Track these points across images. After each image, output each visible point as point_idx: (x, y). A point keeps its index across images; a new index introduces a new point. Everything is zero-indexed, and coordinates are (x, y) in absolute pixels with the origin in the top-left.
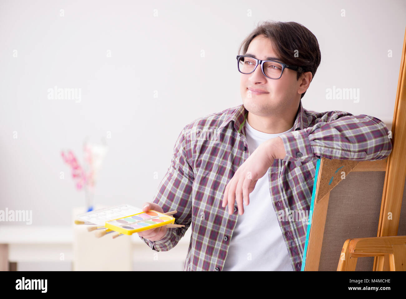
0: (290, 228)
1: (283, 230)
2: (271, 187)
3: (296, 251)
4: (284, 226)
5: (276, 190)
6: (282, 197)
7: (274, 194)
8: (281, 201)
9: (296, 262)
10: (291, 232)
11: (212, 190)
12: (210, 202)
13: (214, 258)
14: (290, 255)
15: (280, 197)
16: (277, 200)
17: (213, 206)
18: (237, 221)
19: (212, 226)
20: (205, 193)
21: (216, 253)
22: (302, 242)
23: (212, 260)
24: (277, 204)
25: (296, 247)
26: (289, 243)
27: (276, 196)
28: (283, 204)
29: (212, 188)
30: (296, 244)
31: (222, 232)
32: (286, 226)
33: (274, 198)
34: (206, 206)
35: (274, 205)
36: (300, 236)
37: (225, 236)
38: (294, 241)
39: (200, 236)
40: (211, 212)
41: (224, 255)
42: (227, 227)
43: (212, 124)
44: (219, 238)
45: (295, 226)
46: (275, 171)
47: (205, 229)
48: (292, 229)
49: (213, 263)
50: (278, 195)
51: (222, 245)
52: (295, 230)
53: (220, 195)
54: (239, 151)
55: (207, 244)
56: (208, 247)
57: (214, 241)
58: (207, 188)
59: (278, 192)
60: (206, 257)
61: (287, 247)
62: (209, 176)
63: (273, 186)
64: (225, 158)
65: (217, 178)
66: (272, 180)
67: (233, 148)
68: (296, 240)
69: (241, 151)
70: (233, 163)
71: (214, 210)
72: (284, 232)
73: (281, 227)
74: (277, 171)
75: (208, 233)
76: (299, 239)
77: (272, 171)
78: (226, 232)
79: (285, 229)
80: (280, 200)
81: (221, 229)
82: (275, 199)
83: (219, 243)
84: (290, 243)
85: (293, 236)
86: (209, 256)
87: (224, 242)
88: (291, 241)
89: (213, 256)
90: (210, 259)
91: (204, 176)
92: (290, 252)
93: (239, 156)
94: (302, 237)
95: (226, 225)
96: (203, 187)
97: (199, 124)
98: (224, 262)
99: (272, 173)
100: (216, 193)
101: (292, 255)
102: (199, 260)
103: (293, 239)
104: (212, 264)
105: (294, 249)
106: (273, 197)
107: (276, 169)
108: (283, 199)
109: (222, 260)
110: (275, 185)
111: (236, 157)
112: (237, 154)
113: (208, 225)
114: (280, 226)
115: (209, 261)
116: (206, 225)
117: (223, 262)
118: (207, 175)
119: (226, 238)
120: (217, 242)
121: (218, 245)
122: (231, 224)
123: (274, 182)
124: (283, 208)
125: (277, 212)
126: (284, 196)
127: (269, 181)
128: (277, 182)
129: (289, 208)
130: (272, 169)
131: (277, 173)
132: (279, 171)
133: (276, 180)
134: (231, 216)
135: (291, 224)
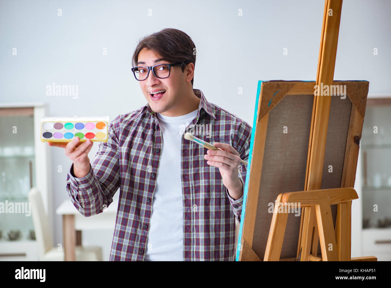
0: (190, 197)
1: (184, 197)
2: (182, 161)
3: (189, 216)
4: (186, 195)
6: (190, 171)
7: (184, 168)
8: (188, 175)
9: (187, 225)
10: (190, 200)
14: (184, 217)
25: (190, 213)
27: (185, 170)
28: (189, 177)
30: (191, 210)
32: (187, 195)
35: (182, 176)
38: (190, 208)
45: (194, 196)
46: (186, 148)
48: (191, 199)
52: (193, 200)
61: (183, 211)
68: (192, 207)
72: (184, 199)
73: (183, 195)
74: (188, 148)
77: (184, 148)
78: (148, 196)
79: (185, 197)
80: (187, 174)
84: (187, 209)
85: (190, 204)
88: (188, 207)
92: (184, 215)
101: (186, 218)
103: (190, 206)
105: (188, 214)
106: (182, 170)
108: (190, 173)
114: (182, 193)
119: (148, 200)
123: (185, 157)
124: (188, 180)
125: (183, 182)
126: (191, 171)
127: (181, 156)
128: (188, 159)
129: (193, 182)
130: (184, 146)
131: (188, 150)
132: (190, 149)
133: (188, 157)
134: (150, 182)
135: (191, 195)
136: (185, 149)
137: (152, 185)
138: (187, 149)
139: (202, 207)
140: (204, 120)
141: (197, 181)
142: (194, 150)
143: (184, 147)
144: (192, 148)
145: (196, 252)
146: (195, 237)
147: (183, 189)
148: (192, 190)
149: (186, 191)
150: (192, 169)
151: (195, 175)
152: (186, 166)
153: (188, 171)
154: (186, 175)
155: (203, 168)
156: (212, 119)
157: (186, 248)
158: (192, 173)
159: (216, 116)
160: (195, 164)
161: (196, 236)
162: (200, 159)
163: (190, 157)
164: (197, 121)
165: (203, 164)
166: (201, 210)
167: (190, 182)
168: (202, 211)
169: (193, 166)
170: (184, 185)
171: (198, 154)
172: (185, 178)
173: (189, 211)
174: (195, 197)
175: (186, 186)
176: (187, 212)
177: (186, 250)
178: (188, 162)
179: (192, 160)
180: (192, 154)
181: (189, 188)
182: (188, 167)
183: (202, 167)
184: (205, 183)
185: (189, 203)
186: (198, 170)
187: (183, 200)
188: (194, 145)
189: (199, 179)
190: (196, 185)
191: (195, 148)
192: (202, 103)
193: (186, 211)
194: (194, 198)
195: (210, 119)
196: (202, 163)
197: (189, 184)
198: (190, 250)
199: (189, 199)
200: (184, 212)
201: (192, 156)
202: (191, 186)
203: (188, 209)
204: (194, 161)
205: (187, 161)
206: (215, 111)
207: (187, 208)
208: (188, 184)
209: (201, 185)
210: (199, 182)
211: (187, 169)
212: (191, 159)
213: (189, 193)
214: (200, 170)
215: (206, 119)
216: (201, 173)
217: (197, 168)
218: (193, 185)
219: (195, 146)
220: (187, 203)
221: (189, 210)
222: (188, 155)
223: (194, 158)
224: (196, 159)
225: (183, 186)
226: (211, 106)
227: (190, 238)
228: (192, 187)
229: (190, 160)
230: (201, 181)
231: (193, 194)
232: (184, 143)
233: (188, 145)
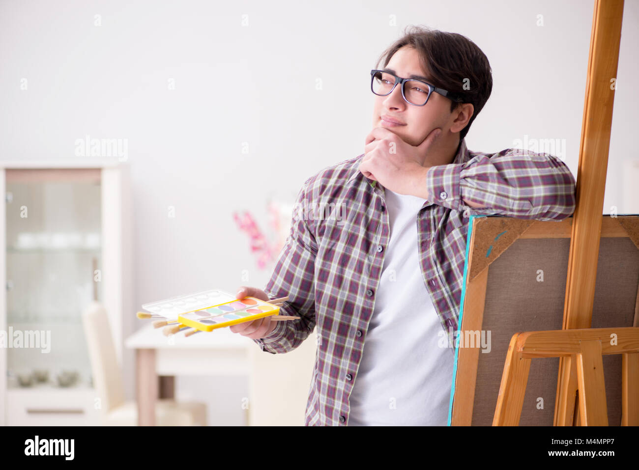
0: (452, 316)
1: (441, 318)
2: (421, 260)
4: (443, 313)
5: (427, 264)
6: (436, 272)
7: (425, 269)
8: (436, 279)
10: (453, 319)
11: (340, 267)
12: (336, 283)
13: (345, 361)
15: (434, 273)
16: (431, 278)
17: (341, 289)
18: (373, 309)
19: (340, 317)
20: (331, 271)
21: (347, 354)
23: (342, 364)
24: (431, 283)
27: (428, 272)
28: (438, 283)
29: (339, 263)
31: (354, 325)
32: (446, 313)
33: (426, 274)
34: (332, 289)
35: (427, 284)
37: (358, 330)
39: (326, 331)
40: (339, 297)
41: (357, 356)
42: (361, 318)
43: (340, 176)
44: (350, 332)
45: (458, 311)
46: (426, 238)
47: (331, 321)
49: (344, 367)
50: (431, 270)
51: (355, 342)
53: (350, 273)
54: (376, 211)
55: (334, 342)
56: (336, 345)
57: (344, 338)
58: (333, 264)
59: (430, 267)
60: (334, 360)
62: (335, 247)
63: (423, 258)
64: (357, 222)
65: (346, 249)
66: (423, 251)
67: (369, 208)
69: (378, 212)
70: (368, 228)
71: (343, 295)
72: (443, 321)
73: (439, 315)
74: (430, 238)
75: (335, 327)
77: (422, 239)
78: (359, 325)
79: (444, 317)
80: (434, 277)
81: (352, 321)
82: (427, 276)
83: (351, 340)
86: (337, 358)
87: (357, 338)
89: (343, 358)
90: (339, 362)
91: (329, 247)
93: (376, 219)
95: (359, 314)
96: (328, 263)
97: (323, 176)
98: (359, 365)
99: (423, 240)
100: (345, 270)
102: (325, 365)
104: (342, 369)
106: (423, 274)
107: (428, 235)
108: (437, 275)
109: (355, 364)
110: (426, 257)
111: (372, 220)
112: (373, 216)
113: (335, 315)
114: (437, 312)
115: (337, 365)
116: (333, 316)
117: (356, 367)
118: (333, 246)
119: (359, 334)
120: (348, 339)
121: (350, 343)
122: (366, 314)
123: (425, 252)
124: (439, 287)
125: (431, 294)
127: (419, 252)
129: (447, 287)
130: (422, 235)
134: (365, 302)
135: (452, 309)
136: (424, 240)
137: (367, 307)
138: (428, 240)
143: (422, 237)
147: (436, 305)
167: (443, 289)
169: (439, 264)
170: (435, 298)
181: (444, 299)
197: (443, 294)
202: (446, 295)
208: (440, 294)
210: (457, 284)
213: (448, 308)
217: (447, 263)
218: (450, 293)
225: (434, 301)
228: (449, 296)
231: (454, 307)
232: (422, 230)
233: (429, 233)
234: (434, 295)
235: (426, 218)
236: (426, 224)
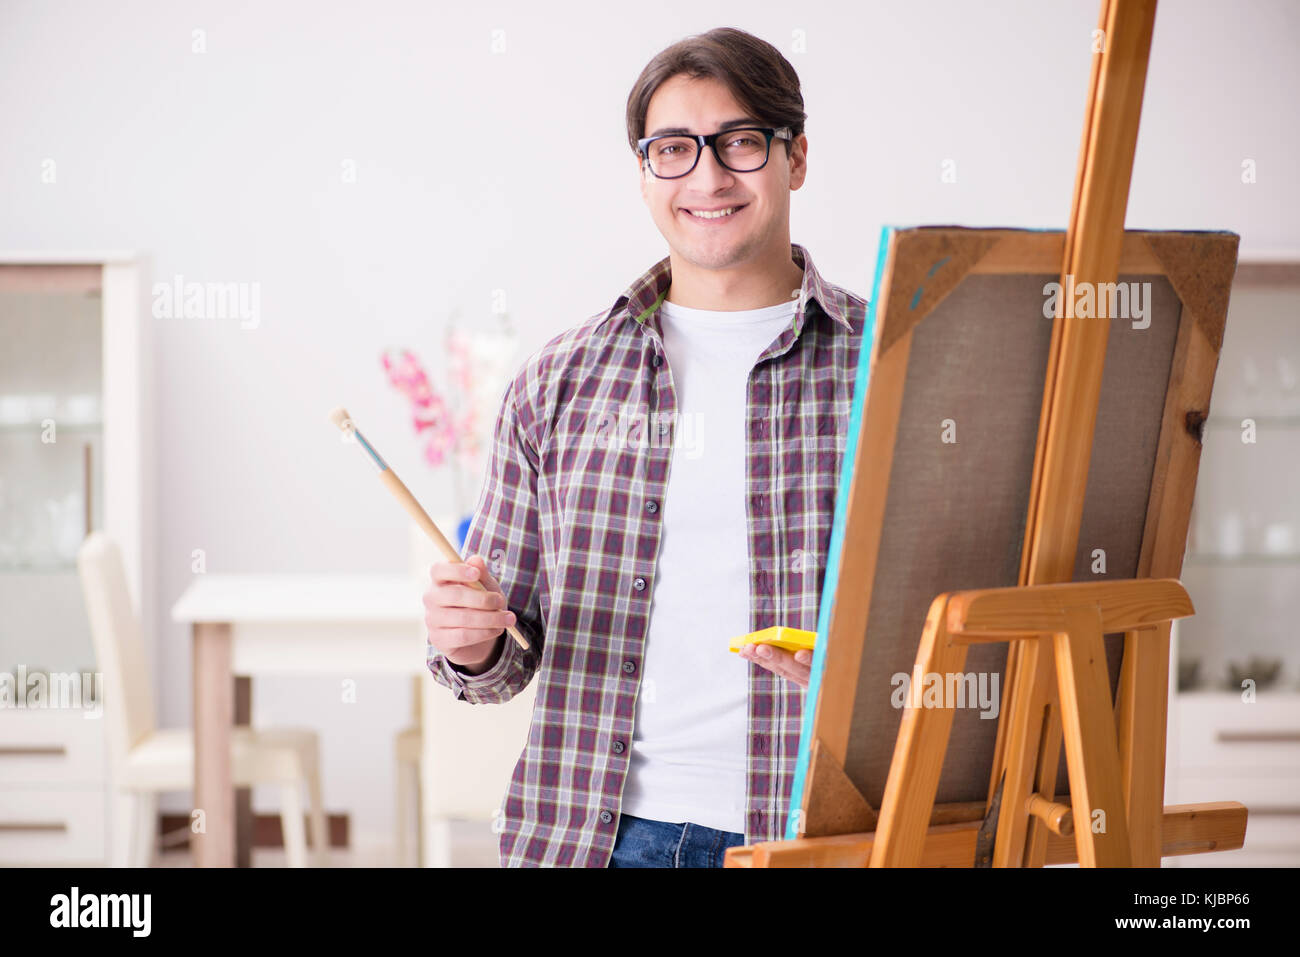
0: (772, 567)
1: (753, 566)
2: (750, 455)
4: (759, 559)
6: (773, 486)
7: (754, 475)
8: (769, 497)
10: (772, 576)
16: (760, 492)
22: (789, 607)
24: (757, 503)
25: (772, 615)
26: (758, 601)
27: (759, 480)
28: (769, 505)
30: (773, 607)
32: (763, 559)
33: (754, 483)
35: (749, 500)
36: (791, 592)
38: (771, 601)
45: (785, 564)
46: (761, 415)
48: (776, 571)
52: (781, 575)
61: (751, 608)
63: (755, 453)
66: (755, 438)
68: (777, 598)
72: (754, 571)
73: (752, 559)
74: (767, 415)
76: (786, 598)
77: (754, 415)
79: (758, 566)
80: (765, 493)
82: (754, 487)
84: (761, 602)
85: (772, 586)
88: (766, 597)
92: (754, 622)
94: (793, 597)
99: (755, 418)
103: (771, 593)
105: (765, 618)
106: (750, 480)
107: (764, 410)
108: (773, 491)
114: (749, 553)
116: (585, 562)
123: (758, 443)
124: (769, 513)
125: (751, 520)
126: (778, 486)
127: (747, 438)
128: (767, 448)
129: (783, 517)
130: (754, 409)
131: (768, 422)
132: (773, 417)
133: (766, 442)
134: (643, 527)
135: (777, 558)
136: (757, 418)
137: (647, 535)
138: (764, 419)
139: (810, 595)
140: (815, 334)
141: (795, 516)
142: (785, 421)
143: (754, 413)
144: (780, 415)
145: (787, 737)
146: (785, 691)
147: (752, 542)
148: (781, 542)
149: (762, 545)
150: (781, 477)
151: (788, 496)
152: (760, 468)
153: (768, 486)
154: (761, 496)
155: (814, 475)
156: (839, 333)
157: (755, 726)
158: (781, 490)
159: (851, 321)
160: (789, 463)
161: (789, 688)
162: (805, 450)
163: (774, 442)
164: (796, 339)
165: (815, 463)
166: (807, 605)
167: (775, 519)
168: (810, 608)
169: (782, 470)
170: (755, 528)
171: (799, 434)
172: (758, 504)
173: (767, 610)
174: (789, 566)
175: (760, 531)
176: (763, 613)
177: (757, 731)
178: (768, 459)
179: (781, 452)
180: (781, 433)
181: (770, 536)
182: (767, 473)
183: (810, 472)
184: (820, 523)
185: (769, 585)
186: (799, 481)
187: (750, 574)
188: (784, 406)
189: (801, 510)
190: (791, 529)
191: (789, 415)
192: (811, 284)
193: (760, 610)
194: (785, 570)
195: (831, 333)
196: (810, 461)
197: (770, 526)
198: (770, 729)
199: (768, 571)
200: (753, 611)
201: (781, 441)
202: (776, 531)
203: (764, 602)
204: (786, 456)
205: (763, 454)
206: (846, 308)
207: (762, 598)
208: (766, 524)
209: (806, 527)
210: (802, 519)
211: (765, 480)
212: (778, 448)
213: (771, 553)
214: (805, 481)
215: (820, 330)
216: (809, 492)
217: (795, 476)
218: (783, 529)
219: (789, 410)
220: (762, 583)
221: (768, 604)
222: (768, 437)
223: (786, 445)
224: (792, 450)
225: (752, 532)
226: (834, 293)
227: (769, 692)
228: (780, 533)
229: (774, 453)
230: (806, 515)
231: (781, 554)
232: (755, 401)
233: (766, 407)
234: (755, 522)
235: (765, 382)
236: (764, 392)
